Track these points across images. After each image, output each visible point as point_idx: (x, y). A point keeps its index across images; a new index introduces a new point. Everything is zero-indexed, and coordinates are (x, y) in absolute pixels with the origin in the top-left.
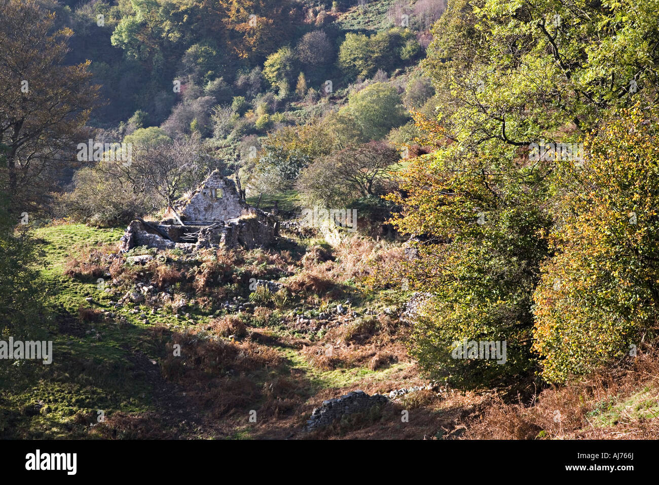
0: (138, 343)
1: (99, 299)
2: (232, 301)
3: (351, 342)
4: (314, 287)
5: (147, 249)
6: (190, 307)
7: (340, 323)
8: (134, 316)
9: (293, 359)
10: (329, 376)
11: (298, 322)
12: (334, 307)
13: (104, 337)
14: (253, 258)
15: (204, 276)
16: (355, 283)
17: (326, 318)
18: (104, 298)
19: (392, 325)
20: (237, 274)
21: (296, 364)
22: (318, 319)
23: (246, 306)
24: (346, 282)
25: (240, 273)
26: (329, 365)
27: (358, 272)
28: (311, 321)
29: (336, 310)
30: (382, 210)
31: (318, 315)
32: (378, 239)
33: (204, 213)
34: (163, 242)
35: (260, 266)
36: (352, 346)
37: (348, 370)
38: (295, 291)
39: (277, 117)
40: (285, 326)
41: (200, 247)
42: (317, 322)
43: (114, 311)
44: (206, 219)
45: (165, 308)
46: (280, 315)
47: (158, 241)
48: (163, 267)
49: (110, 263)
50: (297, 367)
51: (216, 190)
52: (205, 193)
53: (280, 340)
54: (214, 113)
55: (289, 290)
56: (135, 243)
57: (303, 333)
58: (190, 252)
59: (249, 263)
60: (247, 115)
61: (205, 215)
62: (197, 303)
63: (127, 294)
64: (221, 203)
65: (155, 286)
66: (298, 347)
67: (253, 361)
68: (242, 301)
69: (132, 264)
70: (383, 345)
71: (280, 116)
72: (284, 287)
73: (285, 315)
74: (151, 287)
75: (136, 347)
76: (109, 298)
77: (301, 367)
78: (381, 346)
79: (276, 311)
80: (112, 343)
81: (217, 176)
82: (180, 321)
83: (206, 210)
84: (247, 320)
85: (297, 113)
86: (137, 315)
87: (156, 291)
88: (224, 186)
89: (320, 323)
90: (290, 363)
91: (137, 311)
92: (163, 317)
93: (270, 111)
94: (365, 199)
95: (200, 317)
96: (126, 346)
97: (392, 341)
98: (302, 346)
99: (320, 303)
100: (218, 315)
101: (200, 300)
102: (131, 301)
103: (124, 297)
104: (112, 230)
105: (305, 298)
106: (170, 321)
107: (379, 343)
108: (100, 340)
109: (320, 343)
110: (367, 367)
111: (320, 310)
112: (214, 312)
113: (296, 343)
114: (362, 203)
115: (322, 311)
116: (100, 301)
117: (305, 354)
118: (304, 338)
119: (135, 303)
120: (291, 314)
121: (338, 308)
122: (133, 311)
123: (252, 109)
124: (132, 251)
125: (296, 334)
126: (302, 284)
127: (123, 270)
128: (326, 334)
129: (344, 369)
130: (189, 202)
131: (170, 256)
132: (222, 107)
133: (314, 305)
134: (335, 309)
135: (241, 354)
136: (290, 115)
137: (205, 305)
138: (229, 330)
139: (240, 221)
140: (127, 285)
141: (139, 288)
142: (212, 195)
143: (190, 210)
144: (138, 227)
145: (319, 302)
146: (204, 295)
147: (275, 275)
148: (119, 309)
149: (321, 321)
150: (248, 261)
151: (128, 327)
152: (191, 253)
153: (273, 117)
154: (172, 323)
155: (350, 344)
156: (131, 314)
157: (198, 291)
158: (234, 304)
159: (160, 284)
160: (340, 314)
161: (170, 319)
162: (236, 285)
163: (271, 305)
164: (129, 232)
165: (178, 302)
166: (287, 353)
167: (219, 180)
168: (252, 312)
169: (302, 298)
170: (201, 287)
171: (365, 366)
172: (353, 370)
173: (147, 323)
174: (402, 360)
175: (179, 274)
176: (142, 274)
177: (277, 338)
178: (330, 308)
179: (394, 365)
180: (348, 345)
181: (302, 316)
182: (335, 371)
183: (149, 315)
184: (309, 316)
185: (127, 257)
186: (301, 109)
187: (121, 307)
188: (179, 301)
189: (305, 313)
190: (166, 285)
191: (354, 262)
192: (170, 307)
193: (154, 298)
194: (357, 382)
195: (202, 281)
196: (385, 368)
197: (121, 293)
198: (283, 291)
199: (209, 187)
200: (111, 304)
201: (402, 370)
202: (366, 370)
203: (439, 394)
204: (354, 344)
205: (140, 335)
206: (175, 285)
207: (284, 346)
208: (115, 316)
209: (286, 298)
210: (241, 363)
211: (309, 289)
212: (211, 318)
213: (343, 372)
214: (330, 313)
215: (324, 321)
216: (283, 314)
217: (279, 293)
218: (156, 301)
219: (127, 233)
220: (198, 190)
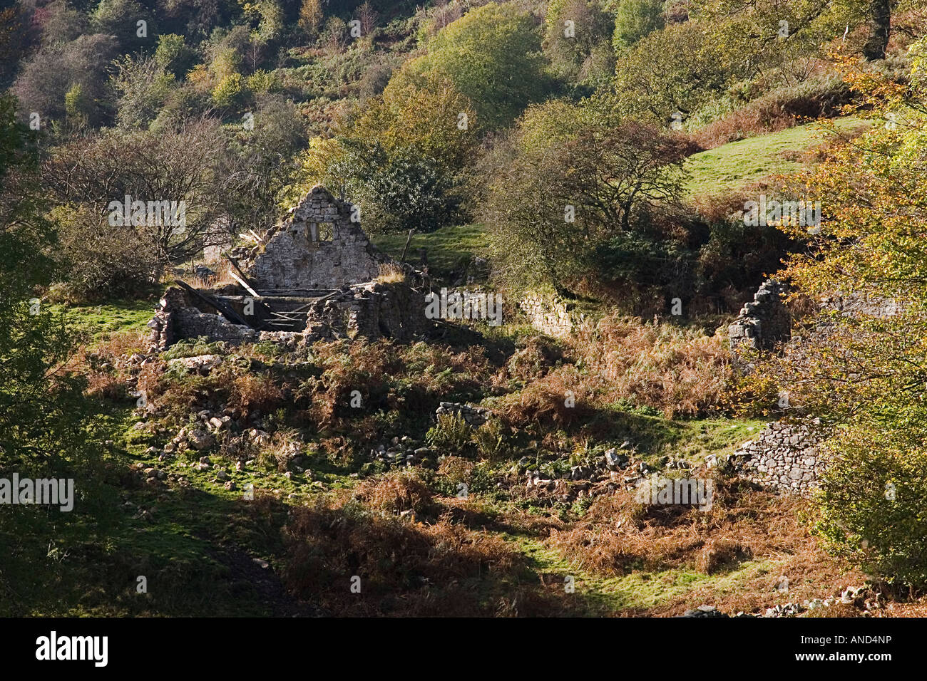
0: (226, 529)
1: (124, 444)
2: (392, 444)
3: (646, 522)
4: (555, 417)
5: (207, 342)
6: (309, 458)
7: (616, 487)
8: (203, 476)
9: (536, 555)
10: (618, 588)
11: (529, 484)
12: (599, 455)
13: (156, 516)
14: (421, 359)
15: (331, 396)
16: (634, 406)
17: (587, 477)
18: (134, 442)
19: (726, 487)
20: (396, 392)
21: (545, 565)
22: (570, 479)
23: (422, 455)
24: (617, 405)
25: (403, 390)
26: (615, 565)
27: (639, 386)
28: (557, 482)
29: (605, 461)
30: (659, 264)
31: (569, 471)
32: (656, 322)
33: (294, 272)
34: (234, 331)
35: (440, 375)
36: (650, 529)
37: (655, 574)
38: (516, 424)
39: (259, 80)
40: (506, 493)
41: (312, 339)
42: (570, 484)
43: (160, 467)
44: (298, 285)
45: (261, 461)
46: (492, 472)
47: (224, 328)
48: (249, 379)
49: (135, 372)
50: (548, 571)
51: (318, 224)
52: (296, 232)
53: (502, 519)
54: (116, 72)
55: (505, 422)
56: (178, 331)
57: (542, 506)
58: (291, 348)
59: (414, 369)
60: (192, 76)
61: (295, 277)
62: (322, 449)
63: (181, 432)
64: (328, 252)
65: (235, 417)
66: (539, 532)
67: (461, 559)
68: (411, 444)
69: (182, 374)
70: (714, 527)
71: (268, 78)
72: (494, 416)
73: (502, 471)
74: (227, 418)
75: (224, 534)
76: (145, 442)
77: (556, 571)
78: (710, 530)
79: (482, 464)
80: (176, 529)
81: (320, 196)
82: (298, 485)
83: (297, 266)
84: (428, 482)
85: (303, 72)
86: (209, 474)
87: (238, 425)
88: (336, 217)
89: (576, 486)
90: (532, 561)
91: (206, 465)
92: (262, 476)
93: (244, 68)
94: (622, 241)
95: (332, 476)
96: (203, 532)
97: (732, 519)
98: (549, 531)
99: (569, 448)
100: (368, 473)
101: (327, 443)
102: (191, 446)
103: (176, 440)
104: (99, 309)
105: (539, 438)
106: (277, 485)
107: (704, 522)
108: (149, 521)
109: (582, 524)
110: (692, 568)
111: (571, 460)
112: (359, 465)
113: (535, 526)
114: (617, 249)
115: (575, 464)
116: (128, 446)
117: (560, 546)
118: (548, 515)
119: (201, 450)
120: (514, 470)
121: (608, 455)
122: (199, 466)
123: (203, 62)
124: (174, 348)
125: (531, 508)
126: (530, 410)
127: (165, 386)
128: (591, 509)
129: (646, 574)
130: (262, 250)
131: (255, 357)
132: (135, 59)
133: (558, 450)
134: (602, 458)
135: (439, 545)
136: (288, 76)
137: (339, 455)
138: (399, 500)
139: (377, 288)
140: (178, 416)
141: (203, 421)
142: (310, 236)
143: (265, 267)
144: (181, 300)
145: (569, 446)
146: (335, 434)
147: (471, 392)
148: (171, 463)
149: (577, 483)
150: (412, 366)
151: (196, 497)
152: (294, 350)
153: (252, 80)
154: (284, 488)
155: (645, 527)
156: (195, 471)
157: (322, 426)
158: (397, 451)
159: (244, 413)
160: (614, 469)
161: (275, 480)
162: (396, 413)
163: (470, 453)
164: (164, 310)
165: (284, 447)
166: (521, 545)
167: (324, 204)
168: (435, 466)
169: (533, 438)
170: (327, 419)
171: (687, 567)
172: (664, 574)
173: (234, 488)
174: (760, 555)
175: (278, 394)
176: (205, 392)
177: (494, 515)
178: (591, 457)
179: (747, 563)
180: (642, 527)
181: (536, 472)
182: (629, 576)
183: (233, 475)
184: (551, 472)
185: (167, 359)
186: (311, 64)
187: (170, 458)
188: (288, 447)
189: (542, 467)
190: (254, 415)
191: (619, 366)
192: (273, 456)
193: (235, 440)
194: (681, 597)
195: (329, 405)
196: (731, 570)
197: (167, 431)
198: (495, 424)
199: (304, 218)
200: (152, 453)
201: (766, 572)
202: (693, 574)
203: (866, 612)
204: (653, 525)
205: (226, 511)
206: (274, 414)
207: (513, 531)
208: (165, 476)
209: (500, 439)
210: (442, 562)
211: (545, 419)
212: (354, 478)
213: (646, 578)
214: (593, 467)
215: (583, 482)
216: (498, 468)
217: (486, 426)
218: (241, 446)
219: (161, 312)
220: (280, 224)
